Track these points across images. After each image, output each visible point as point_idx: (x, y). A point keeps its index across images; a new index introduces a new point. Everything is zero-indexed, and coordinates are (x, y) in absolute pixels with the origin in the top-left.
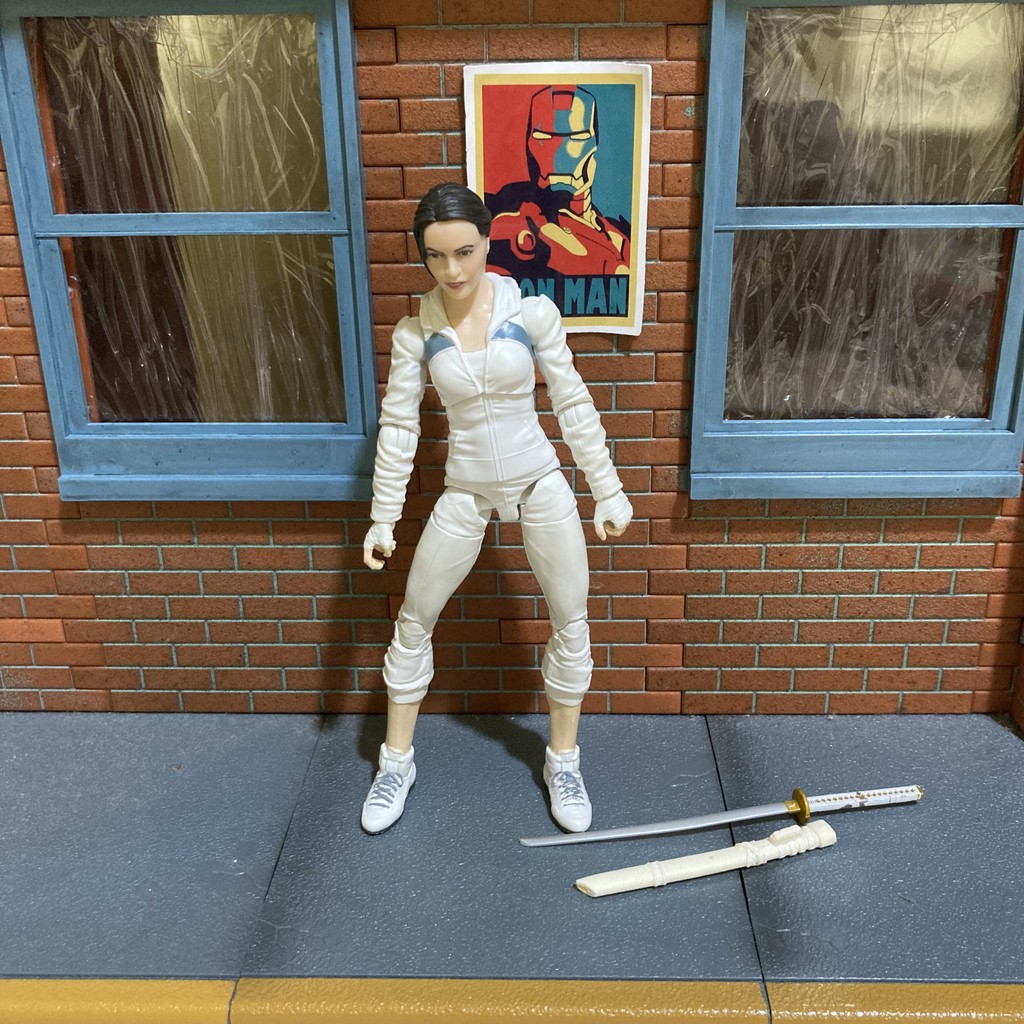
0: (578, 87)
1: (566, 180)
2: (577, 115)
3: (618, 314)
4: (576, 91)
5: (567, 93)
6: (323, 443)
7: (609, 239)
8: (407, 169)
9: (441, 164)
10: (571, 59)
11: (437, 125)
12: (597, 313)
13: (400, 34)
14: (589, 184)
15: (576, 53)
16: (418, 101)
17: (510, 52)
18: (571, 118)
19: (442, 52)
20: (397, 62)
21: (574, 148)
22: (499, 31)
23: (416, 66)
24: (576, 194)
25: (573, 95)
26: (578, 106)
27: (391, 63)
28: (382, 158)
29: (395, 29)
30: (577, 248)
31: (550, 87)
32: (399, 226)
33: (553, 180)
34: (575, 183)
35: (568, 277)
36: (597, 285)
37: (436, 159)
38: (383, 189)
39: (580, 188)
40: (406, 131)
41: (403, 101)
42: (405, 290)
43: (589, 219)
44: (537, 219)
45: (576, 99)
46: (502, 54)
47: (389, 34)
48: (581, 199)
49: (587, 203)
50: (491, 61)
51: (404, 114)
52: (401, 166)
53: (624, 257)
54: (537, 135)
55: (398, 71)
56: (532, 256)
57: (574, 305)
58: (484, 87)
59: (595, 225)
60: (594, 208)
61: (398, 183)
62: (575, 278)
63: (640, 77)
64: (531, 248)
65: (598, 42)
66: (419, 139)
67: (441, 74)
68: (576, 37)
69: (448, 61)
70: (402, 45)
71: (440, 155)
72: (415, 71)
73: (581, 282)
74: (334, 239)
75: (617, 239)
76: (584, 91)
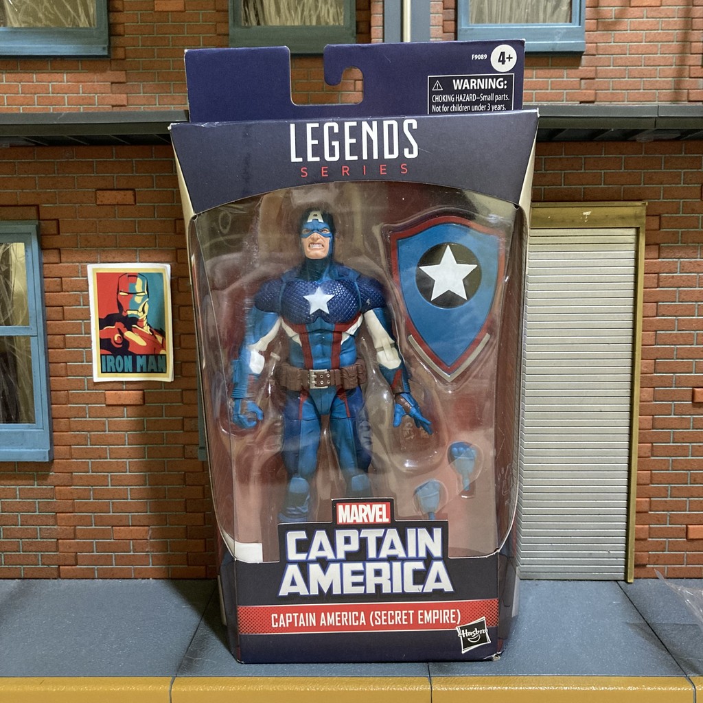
0: (139, 274)
1: (135, 313)
2: (139, 285)
3: (162, 372)
4: (138, 275)
5: (133, 276)
6: (23, 433)
7: (156, 338)
8: (65, 308)
9: (80, 305)
10: (136, 262)
11: (78, 289)
12: (152, 371)
13: (62, 252)
14: (146, 314)
15: (138, 260)
16: (70, 279)
17: (109, 259)
18: (136, 287)
19: (80, 259)
20: (61, 262)
21: (138, 299)
22: (104, 251)
23: (69, 264)
24: (140, 318)
25: (137, 277)
26: (139, 281)
27: (57, 263)
28: (54, 303)
29: (60, 249)
30: (142, 343)
31: (126, 273)
32: (62, 333)
33: (129, 312)
34: (139, 314)
35: (138, 355)
36: (152, 359)
37: (78, 303)
38: (54, 316)
39: (141, 316)
40: (65, 292)
41: (63, 279)
42: (64, 361)
43: (146, 329)
44: (122, 329)
45: (138, 279)
46: (105, 260)
47: (56, 251)
48: (142, 321)
49: (145, 323)
50: (101, 262)
51: (63, 285)
52: (62, 306)
53: (163, 346)
54: (121, 294)
55: (62, 266)
56: (121, 346)
57: (142, 367)
58: (97, 274)
59: (149, 332)
60: (148, 325)
61: (61, 313)
62: (141, 356)
63: (164, 270)
64: (120, 342)
65: (147, 255)
66: (70, 295)
67: (80, 268)
68: (138, 253)
69: (82, 262)
70: (62, 256)
71: (80, 302)
72: (68, 266)
73: (144, 357)
74: (31, 338)
75: (159, 338)
76: (141, 275)
